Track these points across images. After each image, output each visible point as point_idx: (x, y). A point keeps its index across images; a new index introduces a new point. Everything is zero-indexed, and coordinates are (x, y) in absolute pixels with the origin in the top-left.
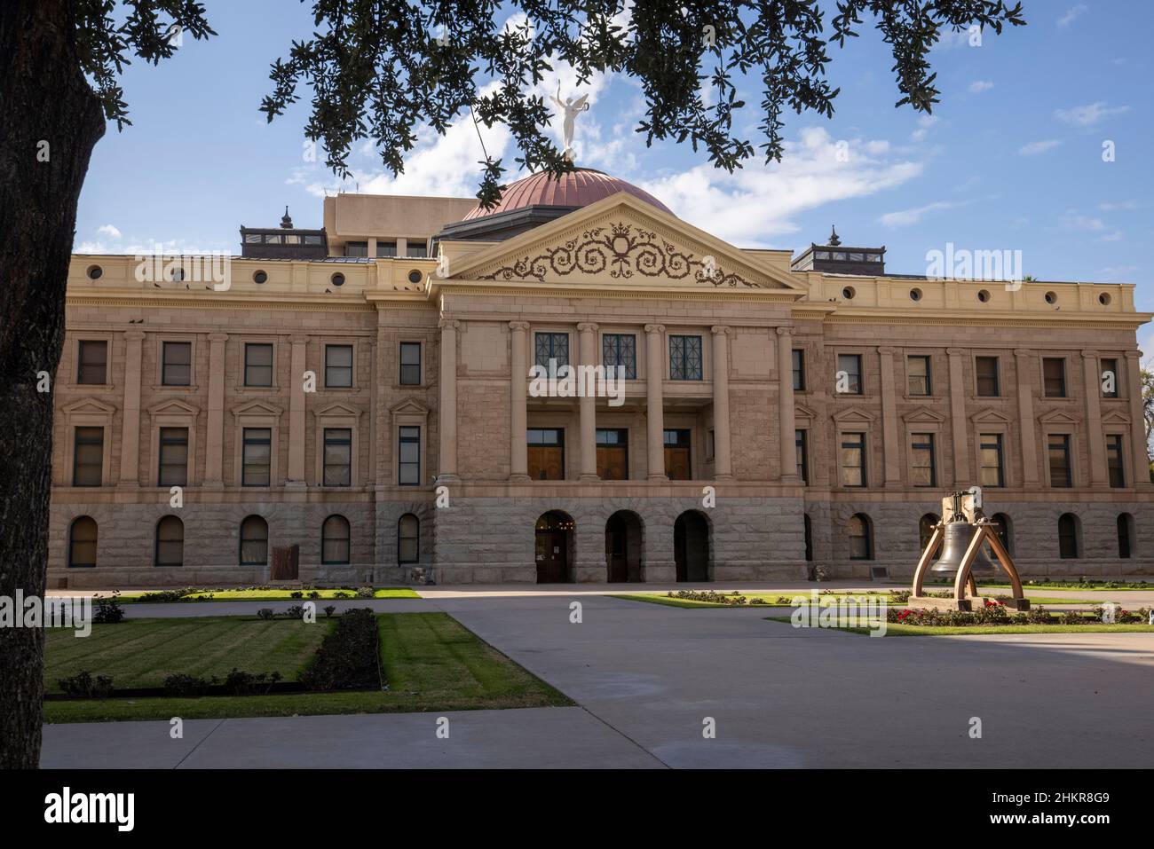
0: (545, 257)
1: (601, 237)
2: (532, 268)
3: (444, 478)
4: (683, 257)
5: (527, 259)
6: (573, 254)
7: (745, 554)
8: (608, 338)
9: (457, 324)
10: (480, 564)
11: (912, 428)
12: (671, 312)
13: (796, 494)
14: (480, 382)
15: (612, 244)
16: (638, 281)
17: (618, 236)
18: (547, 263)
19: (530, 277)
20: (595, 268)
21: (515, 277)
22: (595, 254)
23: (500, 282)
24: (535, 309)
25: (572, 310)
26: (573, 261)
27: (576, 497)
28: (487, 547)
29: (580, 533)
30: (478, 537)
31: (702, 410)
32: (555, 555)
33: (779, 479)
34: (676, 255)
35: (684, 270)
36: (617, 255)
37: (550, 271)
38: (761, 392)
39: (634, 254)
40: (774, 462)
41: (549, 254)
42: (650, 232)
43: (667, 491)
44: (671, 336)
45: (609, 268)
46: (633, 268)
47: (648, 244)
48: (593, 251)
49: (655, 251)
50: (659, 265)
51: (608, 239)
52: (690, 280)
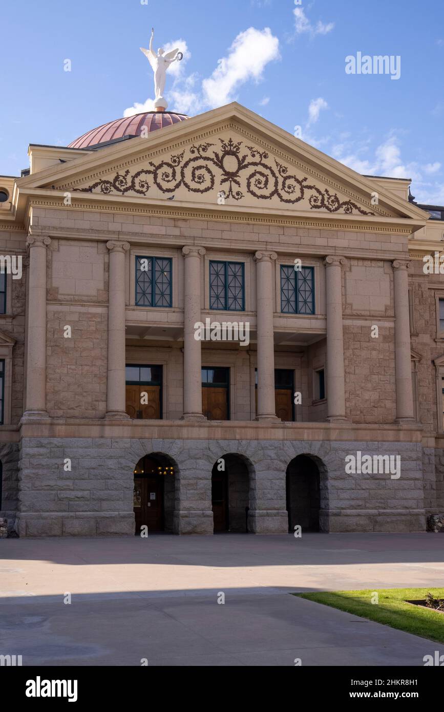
0: (148, 172)
1: (209, 153)
2: (133, 182)
3: (30, 415)
4: (297, 180)
5: (127, 172)
6: (178, 170)
7: (360, 503)
8: (215, 265)
9: (48, 241)
10: (72, 514)
12: (283, 239)
13: (414, 439)
14: (73, 309)
15: (221, 162)
16: (249, 203)
17: (227, 153)
18: (150, 178)
19: (131, 193)
20: (202, 187)
21: (115, 192)
22: (203, 171)
23: (97, 195)
24: (136, 229)
25: (176, 232)
26: (178, 177)
27: (179, 438)
28: (80, 494)
29: (184, 479)
30: (69, 483)
32: (152, 501)
33: (396, 422)
34: (289, 177)
35: (297, 194)
36: (227, 173)
37: (154, 189)
39: (244, 174)
40: (389, 404)
41: (152, 169)
42: (261, 151)
43: (279, 434)
44: (282, 266)
45: (218, 187)
46: (243, 189)
47: (260, 163)
48: (200, 167)
49: (267, 172)
50: (271, 187)
51: (217, 155)
52: (304, 205)
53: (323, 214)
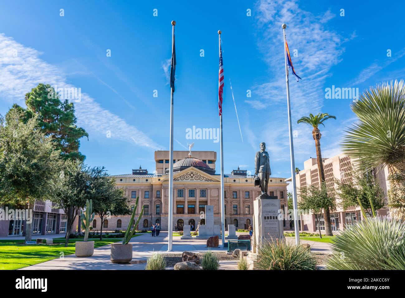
1: (189, 174)
3: (162, 214)
6: (184, 177)
8: (190, 190)
11: (245, 204)
12: (200, 186)
15: (191, 175)
16: (195, 181)
17: (191, 173)
19: (177, 181)
20: (187, 179)
22: (188, 177)
24: (178, 186)
25: (184, 186)
27: (184, 217)
29: (184, 223)
31: (206, 202)
34: (201, 176)
35: (203, 179)
36: (191, 177)
37: (180, 180)
38: (216, 199)
39: (194, 176)
41: (180, 177)
42: (197, 173)
44: (200, 190)
45: (190, 179)
46: (194, 179)
47: (197, 175)
50: (198, 178)
53: (207, 182)
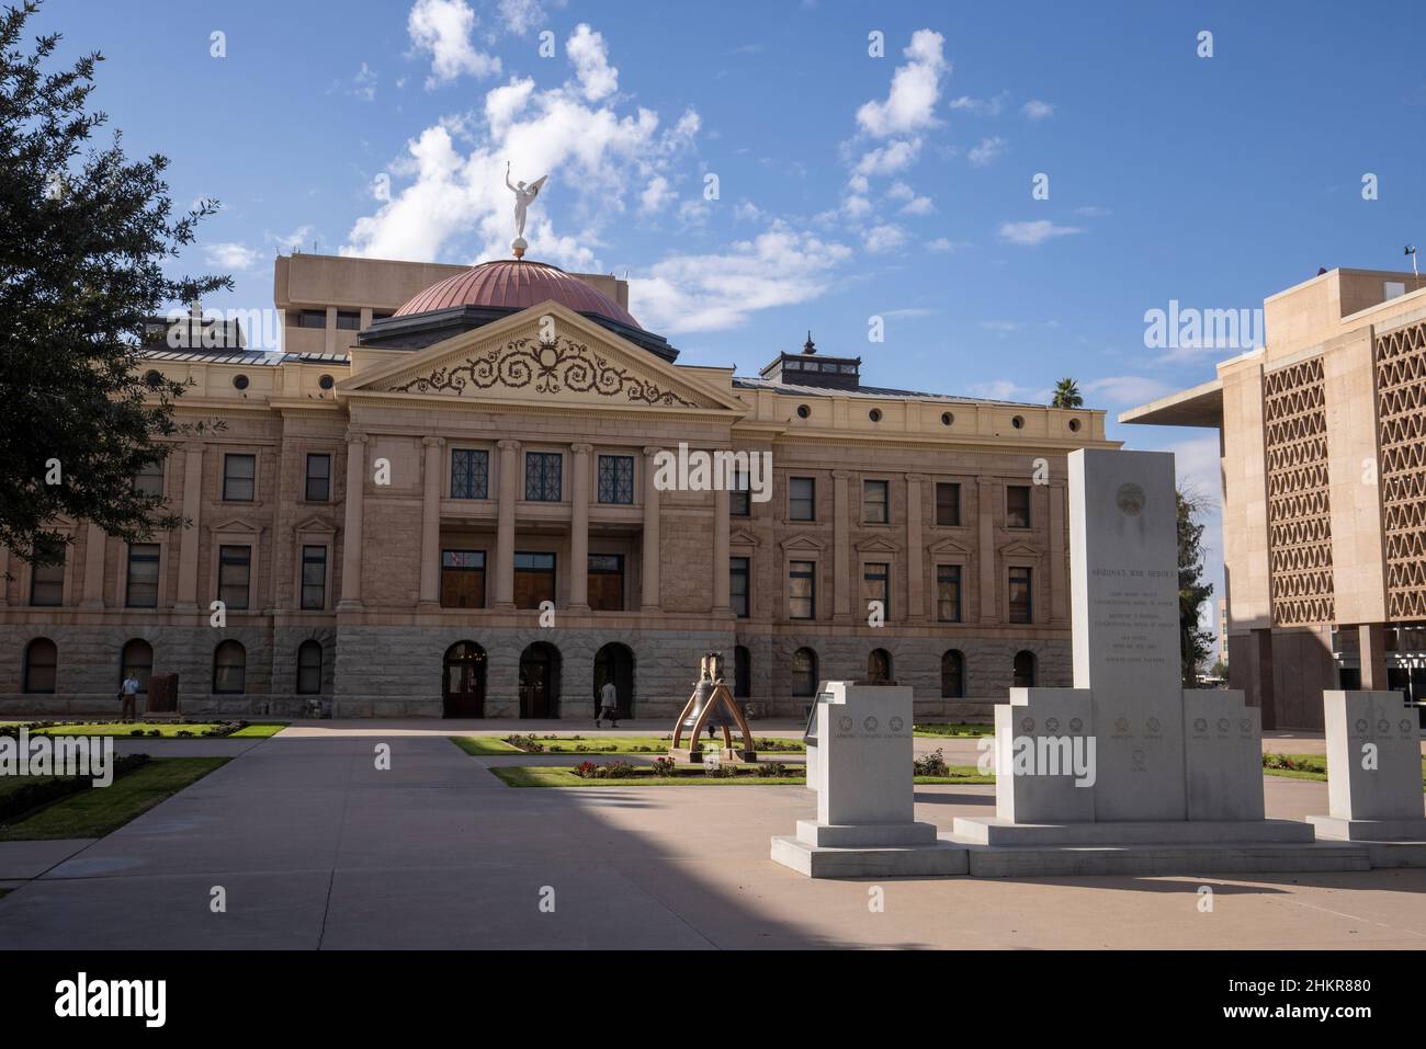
0: (465, 369)
1: (527, 348)
2: (450, 380)
3: (344, 604)
4: (616, 373)
5: (444, 370)
6: (495, 365)
7: (668, 690)
8: (532, 457)
9: (366, 438)
10: (382, 697)
11: (865, 557)
12: (600, 431)
13: (727, 628)
14: (389, 502)
15: (539, 356)
16: (566, 398)
17: (545, 348)
18: (466, 375)
19: (448, 390)
20: (519, 382)
21: (431, 389)
22: (520, 366)
23: (414, 394)
24: (453, 424)
25: (491, 426)
26: (495, 373)
27: (487, 627)
28: (390, 679)
29: (493, 665)
30: (380, 668)
31: (632, 536)
32: (472, 687)
33: (710, 611)
34: (608, 369)
35: (616, 386)
37: (470, 385)
38: (695, 518)
39: (562, 368)
40: (705, 593)
41: (469, 365)
42: (580, 344)
43: (588, 623)
44: (600, 457)
45: (535, 381)
46: (561, 382)
47: (579, 357)
48: (517, 362)
49: (585, 365)
50: (589, 380)
51: (534, 350)
52: (623, 396)
53: (641, 406)
